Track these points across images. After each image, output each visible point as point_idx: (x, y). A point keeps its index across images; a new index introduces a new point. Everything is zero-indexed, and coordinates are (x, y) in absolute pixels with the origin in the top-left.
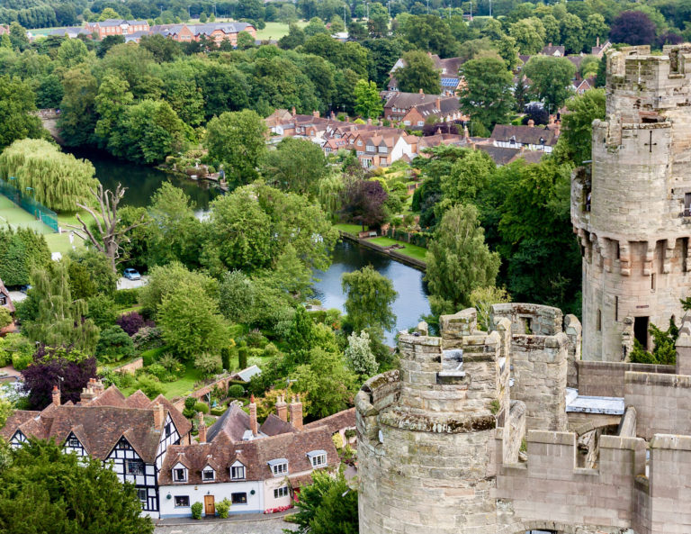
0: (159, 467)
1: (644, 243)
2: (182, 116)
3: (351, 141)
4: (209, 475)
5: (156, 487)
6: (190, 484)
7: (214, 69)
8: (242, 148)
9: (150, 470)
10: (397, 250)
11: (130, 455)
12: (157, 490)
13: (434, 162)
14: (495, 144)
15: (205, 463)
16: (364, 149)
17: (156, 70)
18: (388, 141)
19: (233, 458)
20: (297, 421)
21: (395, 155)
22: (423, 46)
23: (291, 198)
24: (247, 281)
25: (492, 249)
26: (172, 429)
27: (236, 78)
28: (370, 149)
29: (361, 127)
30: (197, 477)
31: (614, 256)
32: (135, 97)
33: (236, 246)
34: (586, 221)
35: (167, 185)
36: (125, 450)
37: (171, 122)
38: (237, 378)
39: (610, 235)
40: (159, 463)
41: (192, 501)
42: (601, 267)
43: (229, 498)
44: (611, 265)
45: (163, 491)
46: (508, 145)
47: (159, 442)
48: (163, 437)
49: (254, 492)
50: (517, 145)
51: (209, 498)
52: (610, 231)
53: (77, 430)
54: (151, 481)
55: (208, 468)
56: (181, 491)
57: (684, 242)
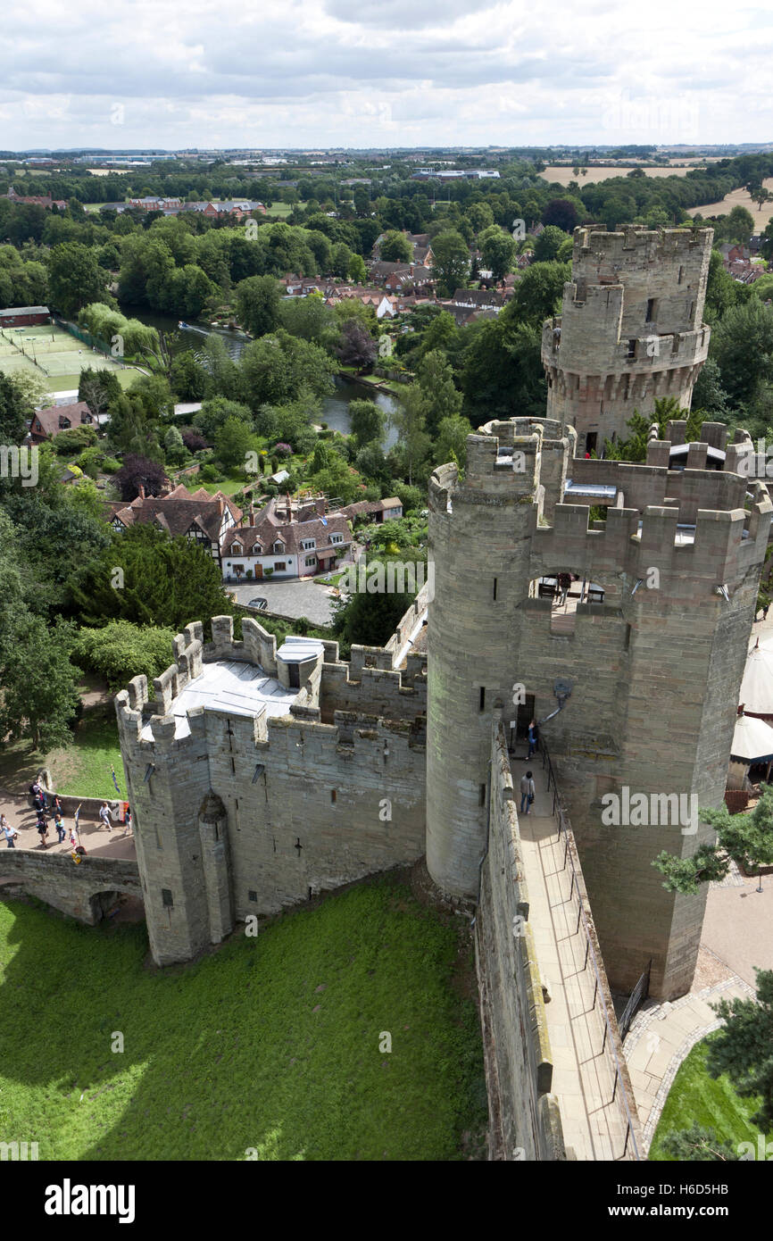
0: (221, 543)
1: (598, 377)
3: (346, 300)
4: (258, 550)
5: (220, 559)
6: (245, 556)
7: (236, 239)
9: (214, 546)
10: (383, 385)
11: (199, 535)
12: (220, 561)
14: (456, 304)
15: (255, 541)
18: (375, 300)
19: (275, 537)
21: (381, 312)
26: (230, 516)
27: (254, 247)
30: (249, 551)
31: (575, 388)
32: (177, 263)
34: (555, 360)
36: (196, 531)
38: (272, 480)
39: (571, 371)
40: (222, 541)
41: (246, 569)
42: (564, 394)
43: (273, 566)
44: (572, 392)
45: (225, 561)
46: (466, 305)
47: (220, 525)
48: (224, 522)
49: (290, 562)
50: (473, 306)
51: (258, 566)
52: (573, 368)
53: (160, 517)
54: (215, 554)
55: (257, 545)
56: (238, 561)
57: (626, 377)
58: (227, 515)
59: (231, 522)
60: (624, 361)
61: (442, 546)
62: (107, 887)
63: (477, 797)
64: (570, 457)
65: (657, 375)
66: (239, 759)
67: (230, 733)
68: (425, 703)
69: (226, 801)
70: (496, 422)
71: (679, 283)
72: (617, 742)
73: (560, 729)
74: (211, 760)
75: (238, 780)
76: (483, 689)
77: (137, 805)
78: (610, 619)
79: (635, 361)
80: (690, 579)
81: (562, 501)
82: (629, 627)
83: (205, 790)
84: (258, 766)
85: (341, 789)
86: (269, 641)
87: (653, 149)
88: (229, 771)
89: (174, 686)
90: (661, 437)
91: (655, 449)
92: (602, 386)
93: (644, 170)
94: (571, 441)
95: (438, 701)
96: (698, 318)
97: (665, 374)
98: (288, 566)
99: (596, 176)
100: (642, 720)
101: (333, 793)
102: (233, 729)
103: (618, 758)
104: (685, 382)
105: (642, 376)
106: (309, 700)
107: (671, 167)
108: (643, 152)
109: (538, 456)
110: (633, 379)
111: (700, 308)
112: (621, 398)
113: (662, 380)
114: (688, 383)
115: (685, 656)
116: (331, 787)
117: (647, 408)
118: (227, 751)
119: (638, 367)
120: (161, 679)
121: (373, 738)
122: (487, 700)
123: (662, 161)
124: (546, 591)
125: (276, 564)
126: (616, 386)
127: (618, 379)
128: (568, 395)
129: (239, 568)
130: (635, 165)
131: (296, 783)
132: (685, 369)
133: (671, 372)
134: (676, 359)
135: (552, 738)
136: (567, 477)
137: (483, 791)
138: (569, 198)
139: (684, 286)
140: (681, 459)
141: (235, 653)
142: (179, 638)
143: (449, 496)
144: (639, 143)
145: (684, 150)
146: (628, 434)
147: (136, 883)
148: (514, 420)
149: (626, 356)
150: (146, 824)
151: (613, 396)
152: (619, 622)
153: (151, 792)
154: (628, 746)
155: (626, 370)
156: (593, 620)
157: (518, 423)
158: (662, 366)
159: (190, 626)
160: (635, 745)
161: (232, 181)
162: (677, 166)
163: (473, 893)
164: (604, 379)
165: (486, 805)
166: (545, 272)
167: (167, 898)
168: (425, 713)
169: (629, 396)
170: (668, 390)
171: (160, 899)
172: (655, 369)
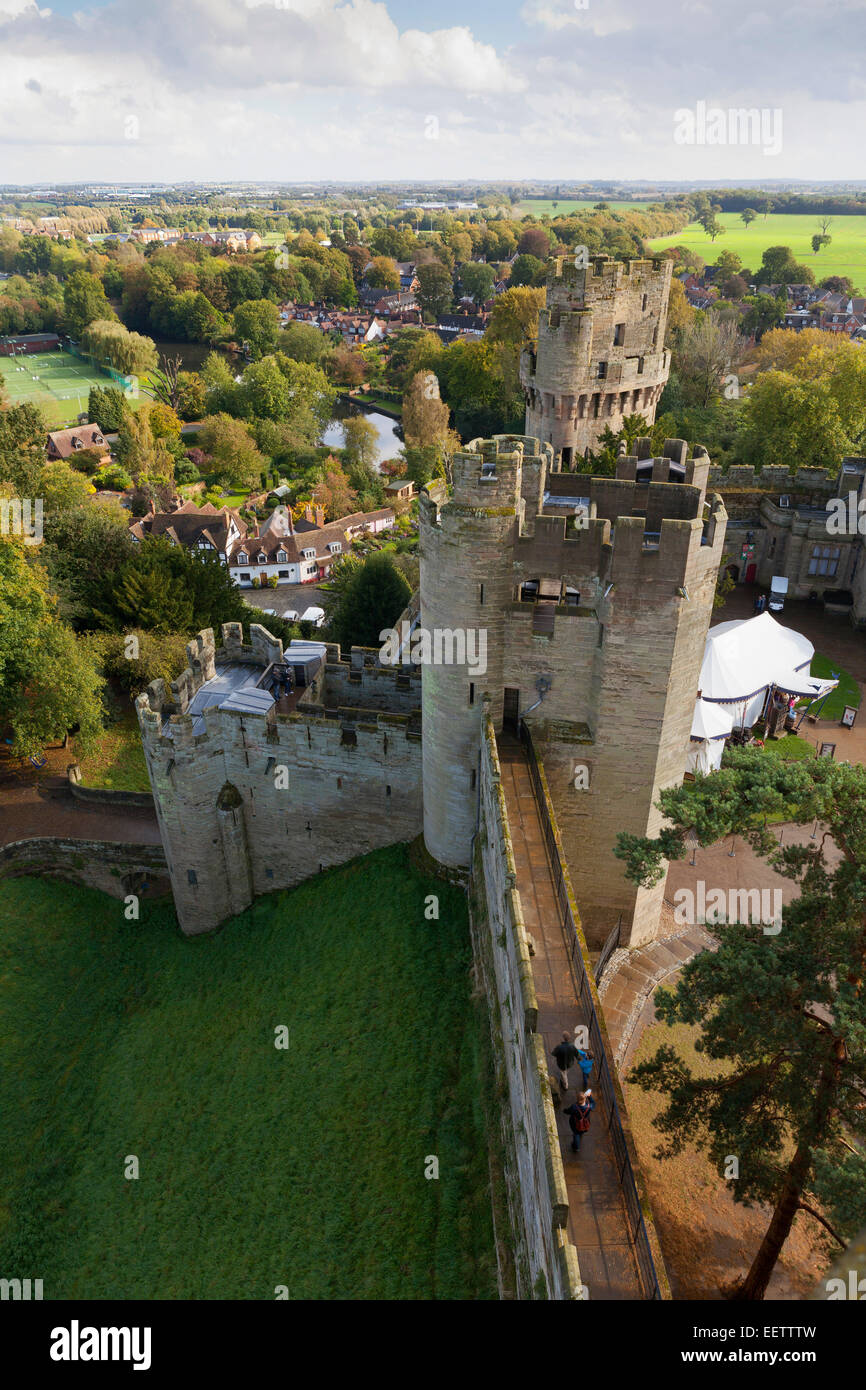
0: (228, 554)
2: (213, 303)
3: (338, 324)
4: (262, 559)
5: (227, 568)
6: (251, 565)
7: (234, 268)
8: (260, 328)
9: (222, 556)
10: (375, 404)
11: (208, 546)
12: (227, 570)
13: (402, 341)
14: (441, 327)
15: (259, 551)
16: (347, 330)
17: (191, 268)
18: (365, 324)
19: (278, 548)
20: (320, 522)
21: (370, 336)
22: (384, 253)
23: (302, 366)
24: (274, 426)
25: (444, 403)
26: (235, 529)
27: (251, 275)
28: (352, 330)
29: (345, 314)
30: (254, 560)
32: (178, 289)
33: (265, 402)
35: (214, 354)
36: (204, 543)
37: (205, 307)
38: (274, 494)
39: (549, 391)
40: (229, 551)
41: (252, 577)
42: (541, 413)
43: (277, 574)
44: (548, 412)
45: (232, 571)
46: (449, 329)
47: (226, 537)
48: (230, 534)
49: (293, 570)
50: (455, 329)
51: (264, 575)
52: (549, 388)
53: (170, 530)
54: (223, 564)
55: (262, 555)
56: (244, 570)
57: (597, 396)
58: (232, 527)
59: (237, 535)
60: (595, 382)
61: (432, 555)
62: (138, 868)
63: (466, 781)
64: (548, 471)
65: (624, 395)
66: (251, 751)
67: (243, 730)
68: (420, 698)
69: (241, 791)
70: (480, 440)
71: (644, 309)
72: (591, 730)
73: (542, 719)
74: (226, 754)
75: (251, 772)
76: (472, 685)
77: (161, 797)
78: (585, 620)
79: (604, 382)
80: (654, 581)
81: (540, 511)
82: (602, 627)
83: (223, 782)
84: (270, 758)
85: (345, 777)
86: (277, 645)
87: (617, 184)
88: (242, 763)
89: (189, 687)
90: (629, 452)
91: (623, 465)
92: (575, 405)
93: (608, 203)
94: (548, 457)
95: (433, 696)
96: (660, 343)
97: (631, 394)
98: (290, 574)
99: (566, 208)
100: (614, 710)
101: (339, 780)
102: (245, 726)
103: (592, 743)
104: (649, 400)
105: (611, 397)
106: (314, 699)
107: (632, 200)
108: (608, 188)
109: (519, 472)
110: (602, 398)
111: (661, 334)
112: (592, 416)
113: (628, 399)
114: (652, 402)
115: (651, 650)
116: (337, 776)
117: (616, 424)
118: (241, 746)
119: (608, 388)
120: (179, 683)
121: (375, 730)
122: (476, 692)
123: (624, 197)
124: (527, 594)
125: (280, 572)
126: (587, 404)
127: (590, 398)
128: (545, 414)
129: (245, 577)
130: (601, 199)
131: (304, 772)
132: (649, 390)
133: (637, 392)
134: (641, 380)
135: (535, 727)
136: (546, 490)
137: (474, 777)
138: (540, 227)
139: (647, 313)
140: (647, 473)
141: (245, 656)
142: (193, 644)
143: (438, 510)
144: (605, 179)
145: (645, 186)
146: (598, 449)
147: (164, 865)
148: (497, 438)
149: (597, 377)
150: (169, 813)
151: (586, 413)
152: (593, 621)
153: (173, 785)
154: (601, 732)
155: (596, 390)
156: (570, 620)
157: (501, 442)
158: (628, 386)
159: (203, 633)
160: (608, 730)
161: (227, 212)
162: (638, 200)
163: (467, 865)
164: (577, 397)
165: (477, 789)
166: (519, 297)
167: (192, 877)
168: (420, 707)
169: (600, 414)
170: (634, 408)
171: (186, 878)
172: (622, 388)
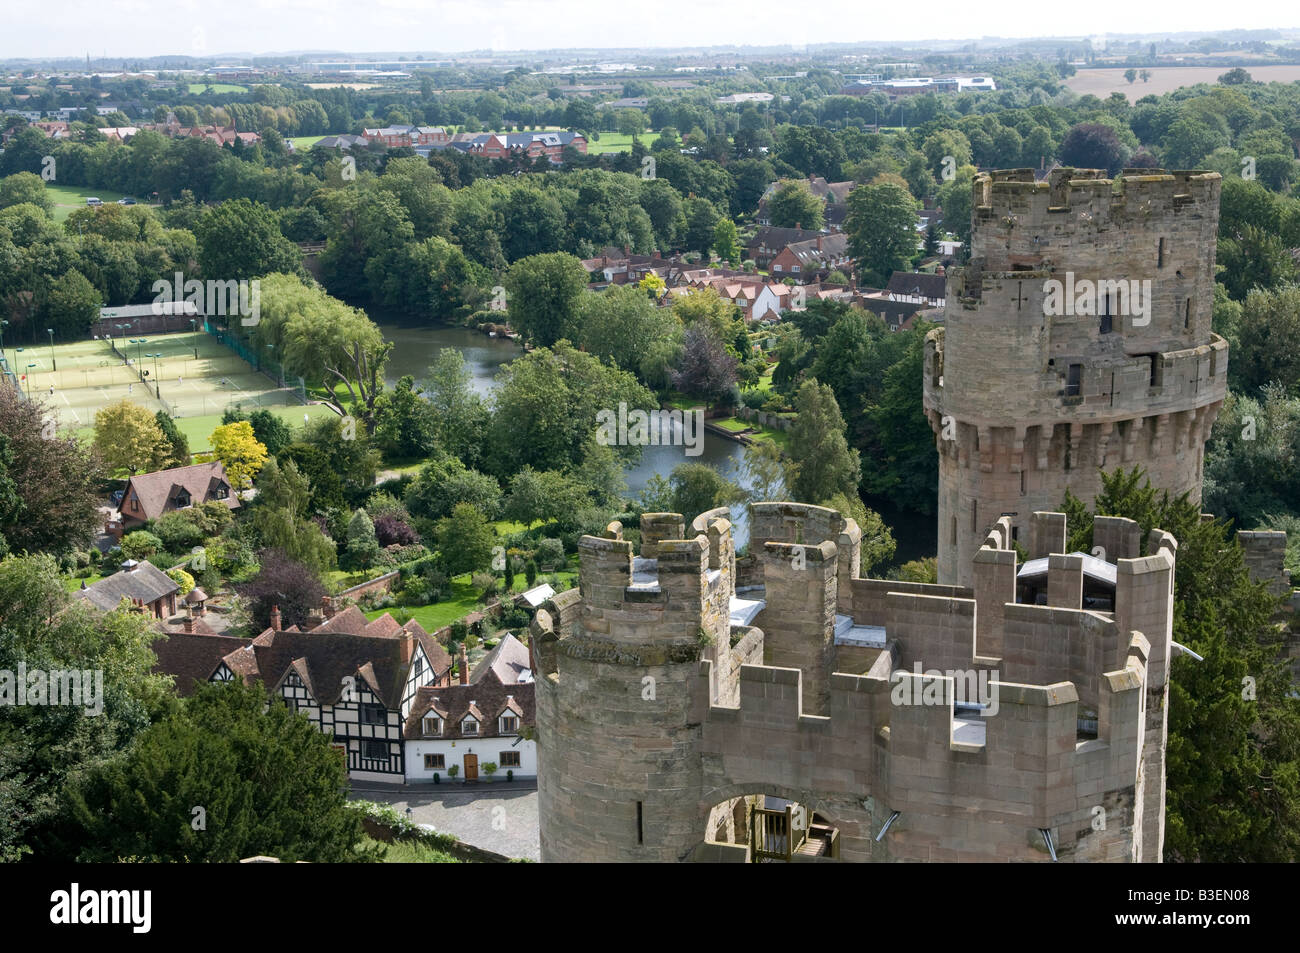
0: (405, 714)
4: (471, 728)
5: (401, 742)
6: (446, 739)
9: (393, 719)
11: (367, 698)
12: (401, 746)
15: (466, 711)
30: (453, 729)
36: (361, 691)
39: (966, 418)
40: (406, 710)
41: (449, 764)
42: (956, 459)
43: (497, 759)
44: (967, 457)
45: (411, 747)
47: (404, 682)
48: (412, 675)
53: (300, 664)
54: (394, 734)
55: (470, 719)
56: (434, 748)
57: (1063, 429)
58: (419, 663)
59: (428, 676)
60: (1058, 402)
65: (1123, 426)
71: (1160, 265)
79: (1079, 402)
92: (1019, 446)
96: (1202, 328)
97: (1139, 424)
98: (522, 759)
104: (1185, 438)
105: (1092, 429)
110: (1076, 432)
111: (1201, 311)
112: (1058, 466)
113: (1134, 435)
114: (1192, 442)
119: (1085, 412)
125: (503, 755)
126: (1046, 444)
127: (1049, 432)
128: (962, 461)
129: (434, 761)
132: (1179, 417)
133: (1153, 421)
134: (1161, 399)
139: (1169, 271)
149: (1061, 393)
151: (1043, 462)
155: (1063, 416)
158: (1134, 407)
164: (1022, 432)
169: (1073, 463)
172: (1120, 413)
